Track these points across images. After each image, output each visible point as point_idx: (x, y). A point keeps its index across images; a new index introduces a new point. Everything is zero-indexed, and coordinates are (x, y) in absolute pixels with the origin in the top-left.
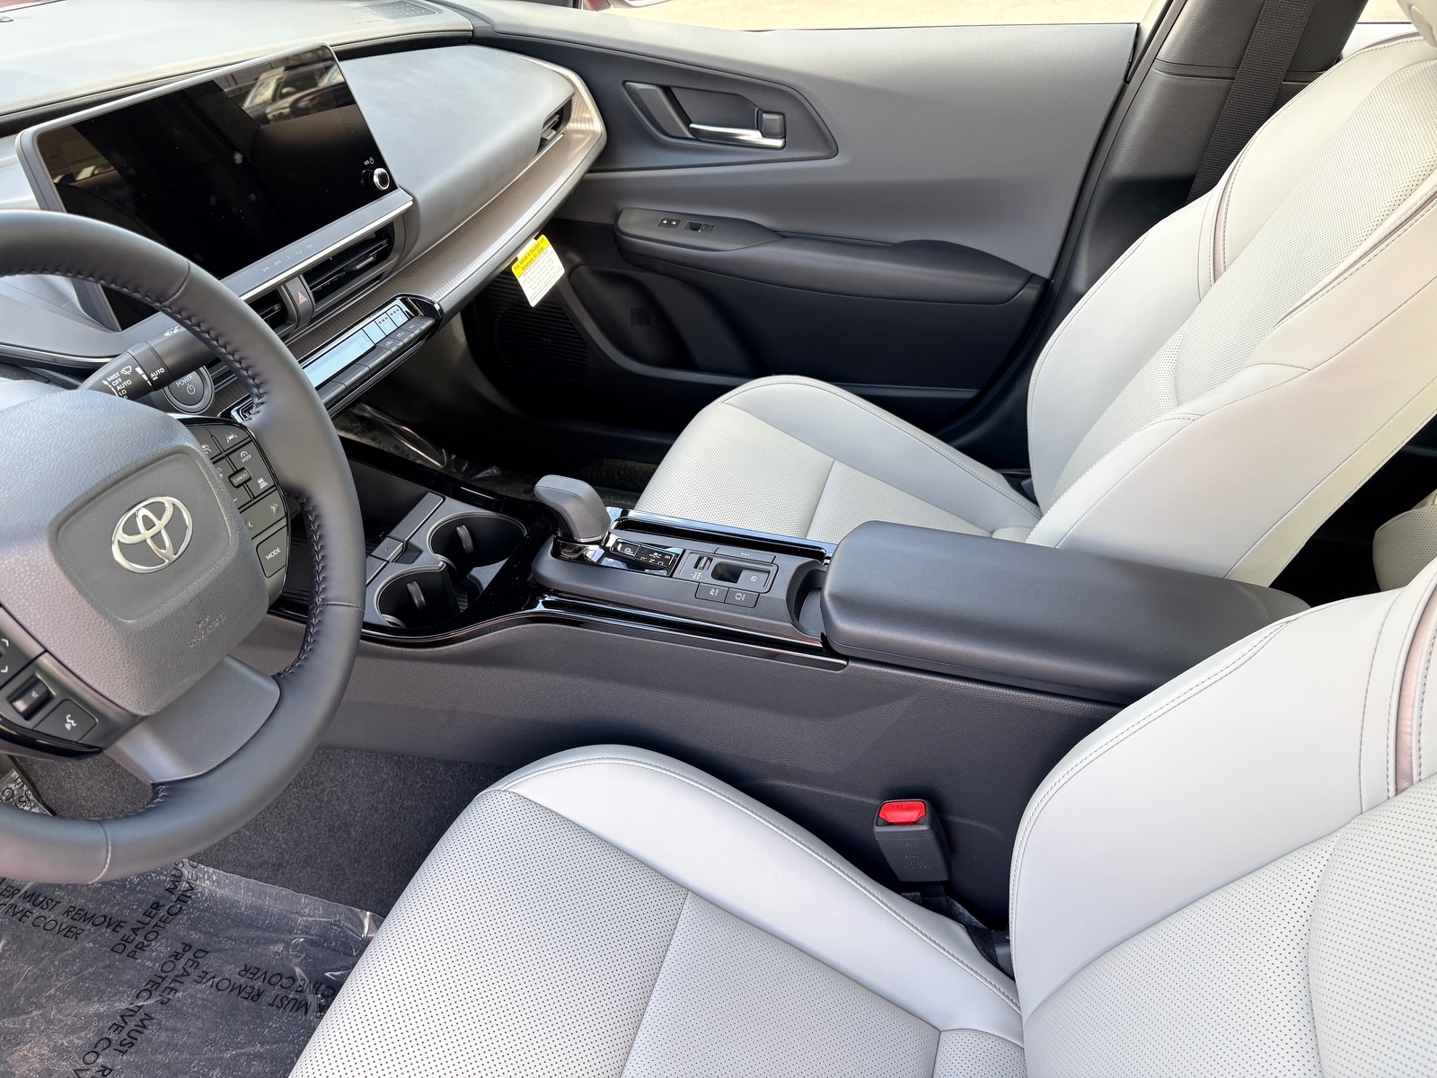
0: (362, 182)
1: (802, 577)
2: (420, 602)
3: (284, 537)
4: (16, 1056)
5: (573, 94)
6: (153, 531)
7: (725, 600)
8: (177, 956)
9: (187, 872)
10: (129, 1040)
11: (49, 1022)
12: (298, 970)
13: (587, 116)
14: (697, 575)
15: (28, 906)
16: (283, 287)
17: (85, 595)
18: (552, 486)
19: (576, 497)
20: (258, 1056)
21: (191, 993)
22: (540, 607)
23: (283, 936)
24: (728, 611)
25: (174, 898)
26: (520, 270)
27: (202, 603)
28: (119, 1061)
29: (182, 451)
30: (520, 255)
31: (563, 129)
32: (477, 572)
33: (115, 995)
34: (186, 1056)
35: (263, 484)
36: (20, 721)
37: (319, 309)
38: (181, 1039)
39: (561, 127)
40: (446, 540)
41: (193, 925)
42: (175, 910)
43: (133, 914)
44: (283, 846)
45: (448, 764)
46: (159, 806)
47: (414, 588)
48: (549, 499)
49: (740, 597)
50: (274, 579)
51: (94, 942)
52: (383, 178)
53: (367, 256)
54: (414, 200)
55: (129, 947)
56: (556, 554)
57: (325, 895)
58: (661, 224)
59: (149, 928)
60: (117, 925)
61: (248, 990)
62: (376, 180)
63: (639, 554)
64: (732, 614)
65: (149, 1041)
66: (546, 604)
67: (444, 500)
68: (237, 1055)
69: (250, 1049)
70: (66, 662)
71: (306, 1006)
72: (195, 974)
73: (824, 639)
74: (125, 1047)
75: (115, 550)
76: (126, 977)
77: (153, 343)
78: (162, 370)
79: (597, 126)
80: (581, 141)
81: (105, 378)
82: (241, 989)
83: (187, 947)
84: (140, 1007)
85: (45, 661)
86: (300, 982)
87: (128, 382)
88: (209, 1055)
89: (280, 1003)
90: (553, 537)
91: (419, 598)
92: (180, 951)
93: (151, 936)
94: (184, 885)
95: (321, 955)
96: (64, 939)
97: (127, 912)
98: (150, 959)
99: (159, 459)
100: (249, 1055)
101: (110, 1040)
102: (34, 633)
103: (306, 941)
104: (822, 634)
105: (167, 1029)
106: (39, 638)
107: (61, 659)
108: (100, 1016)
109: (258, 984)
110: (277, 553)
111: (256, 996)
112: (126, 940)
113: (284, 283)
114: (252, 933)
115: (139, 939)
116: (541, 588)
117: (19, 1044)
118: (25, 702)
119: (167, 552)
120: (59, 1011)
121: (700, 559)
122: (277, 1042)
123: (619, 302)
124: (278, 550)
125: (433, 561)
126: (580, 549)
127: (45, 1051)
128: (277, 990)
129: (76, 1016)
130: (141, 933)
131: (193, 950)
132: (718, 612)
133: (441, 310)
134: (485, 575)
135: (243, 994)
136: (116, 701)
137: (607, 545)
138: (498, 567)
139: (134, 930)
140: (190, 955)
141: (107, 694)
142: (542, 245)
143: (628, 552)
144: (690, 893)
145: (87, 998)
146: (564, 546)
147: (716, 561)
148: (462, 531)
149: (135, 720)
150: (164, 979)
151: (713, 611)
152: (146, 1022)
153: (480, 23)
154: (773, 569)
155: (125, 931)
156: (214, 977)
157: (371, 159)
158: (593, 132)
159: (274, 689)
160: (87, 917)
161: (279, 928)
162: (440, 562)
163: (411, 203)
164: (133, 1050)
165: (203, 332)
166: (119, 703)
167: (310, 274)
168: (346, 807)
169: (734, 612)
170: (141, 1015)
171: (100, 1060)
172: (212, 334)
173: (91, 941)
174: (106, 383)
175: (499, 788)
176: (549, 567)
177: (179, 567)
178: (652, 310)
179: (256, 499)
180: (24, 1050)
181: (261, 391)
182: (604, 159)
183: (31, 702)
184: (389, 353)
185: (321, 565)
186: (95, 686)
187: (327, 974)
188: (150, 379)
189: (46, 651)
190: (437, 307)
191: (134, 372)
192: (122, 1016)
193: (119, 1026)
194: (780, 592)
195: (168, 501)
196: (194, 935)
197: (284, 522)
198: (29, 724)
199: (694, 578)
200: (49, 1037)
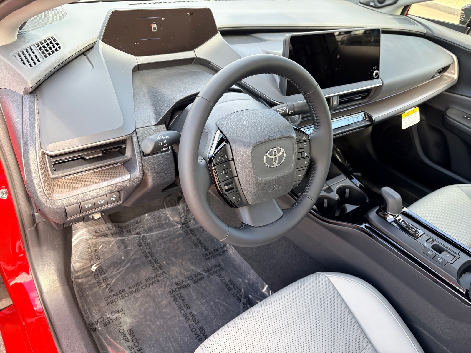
0: (369, 73)
1: (468, 265)
2: (325, 206)
3: (304, 172)
4: (172, 268)
5: (452, 63)
6: (276, 156)
7: (433, 258)
8: (216, 266)
9: (228, 245)
10: (196, 281)
11: (182, 265)
12: (243, 290)
13: (452, 72)
14: (426, 244)
15: (190, 232)
16: (332, 98)
17: (253, 166)
18: (388, 191)
19: (394, 198)
20: (224, 305)
21: (215, 278)
22: (363, 226)
23: (243, 278)
24: (433, 262)
25: (222, 250)
26: (404, 116)
27: (277, 181)
28: (192, 285)
29: (292, 137)
30: (407, 112)
31: (442, 74)
32: (347, 205)
33: (199, 267)
34: (207, 294)
35: (306, 154)
36: (224, 191)
37: (338, 107)
38: (208, 289)
39: (442, 73)
40: (341, 191)
41: (223, 260)
42: (221, 254)
43: (211, 249)
44: (254, 253)
45: (311, 257)
46: (242, 229)
47: (325, 201)
48: (385, 195)
49: (440, 260)
50: (297, 183)
51: (200, 251)
52: (377, 74)
53: (359, 96)
54: (383, 84)
55: (207, 256)
56: (377, 212)
57: (259, 274)
58: (463, 117)
59: (213, 255)
60: (206, 249)
61: (229, 286)
62: (374, 74)
63: (407, 227)
64: (434, 264)
65: (201, 284)
66: (366, 226)
67: (346, 178)
68: (219, 302)
69: (222, 302)
70: (240, 181)
71: (241, 300)
72: (218, 273)
73: (467, 291)
74: (195, 282)
75: (265, 157)
76: (203, 264)
77: (294, 103)
78: (293, 111)
79: (456, 76)
80: (446, 80)
81: (278, 108)
82: (227, 285)
83: (219, 265)
84: (203, 274)
85: (236, 179)
86: (241, 293)
87: (283, 112)
88: (212, 297)
89: (235, 295)
90: (379, 207)
91: (326, 204)
92: (217, 265)
93: (213, 257)
94: (225, 249)
95: (250, 289)
96: (193, 246)
97: (210, 247)
98: (210, 263)
99: (286, 137)
100: (221, 304)
101: (192, 278)
102: (237, 171)
103: (248, 283)
104: (467, 289)
105: (206, 284)
106: (238, 172)
107: (240, 180)
108: (193, 270)
109: (231, 286)
110: (300, 176)
111: (230, 289)
112: (206, 255)
113: (332, 97)
114: (236, 272)
115: (210, 256)
116: (367, 221)
117: (173, 265)
118: (228, 187)
119: (275, 164)
120: (185, 263)
121: (429, 239)
122: (230, 305)
123: (432, 137)
124: (301, 175)
125: (335, 196)
126: (386, 215)
127: (178, 271)
128: (235, 291)
129: (188, 267)
130: (211, 255)
131: (220, 267)
132: (429, 260)
133: (374, 120)
134: (350, 208)
135: (227, 287)
136: (246, 197)
137: (396, 219)
138: (355, 207)
139: (210, 253)
140: (219, 268)
141: (245, 194)
142: (416, 110)
143: (403, 224)
144: (371, 344)
145: (192, 264)
146: (381, 211)
147: (435, 243)
148: (347, 191)
149: (247, 204)
150: (211, 270)
151: (427, 259)
152: (202, 279)
153: (429, 32)
154: (457, 256)
155: (207, 252)
156: (222, 277)
157: (376, 67)
158: (453, 78)
159: (281, 213)
160: (201, 244)
161: (243, 275)
162: (337, 197)
163: (381, 84)
164: (196, 284)
165: (311, 105)
166: (247, 198)
167: (341, 96)
168: (275, 253)
169: (435, 264)
170: (202, 276)
171: (188, 282)
172: (313, 107)
173: (199, 250)
174: (278, 110)
175: (325, 274)
176: (373, 215)
177: (277, 169)
178: (444, 145)
179: (302, 158)
180: (174, 268)
181: (318, 128)
182: (452, 89)
183: (229, 188)
184: (353, 128)
185: (310, 184)
186: (244, 191)
187: (250, 296)
188: (289, 113)
189: (238, 176)
190: (374, 119)
191: (286, 109)
192: (198, 274)
193: (196, 276)
194: (457, 266)
195: (282, 150)
196: (222, 264)
197: (306, 168)
198: (226, 193)
199: (424, 244)
200: (180, 269)
